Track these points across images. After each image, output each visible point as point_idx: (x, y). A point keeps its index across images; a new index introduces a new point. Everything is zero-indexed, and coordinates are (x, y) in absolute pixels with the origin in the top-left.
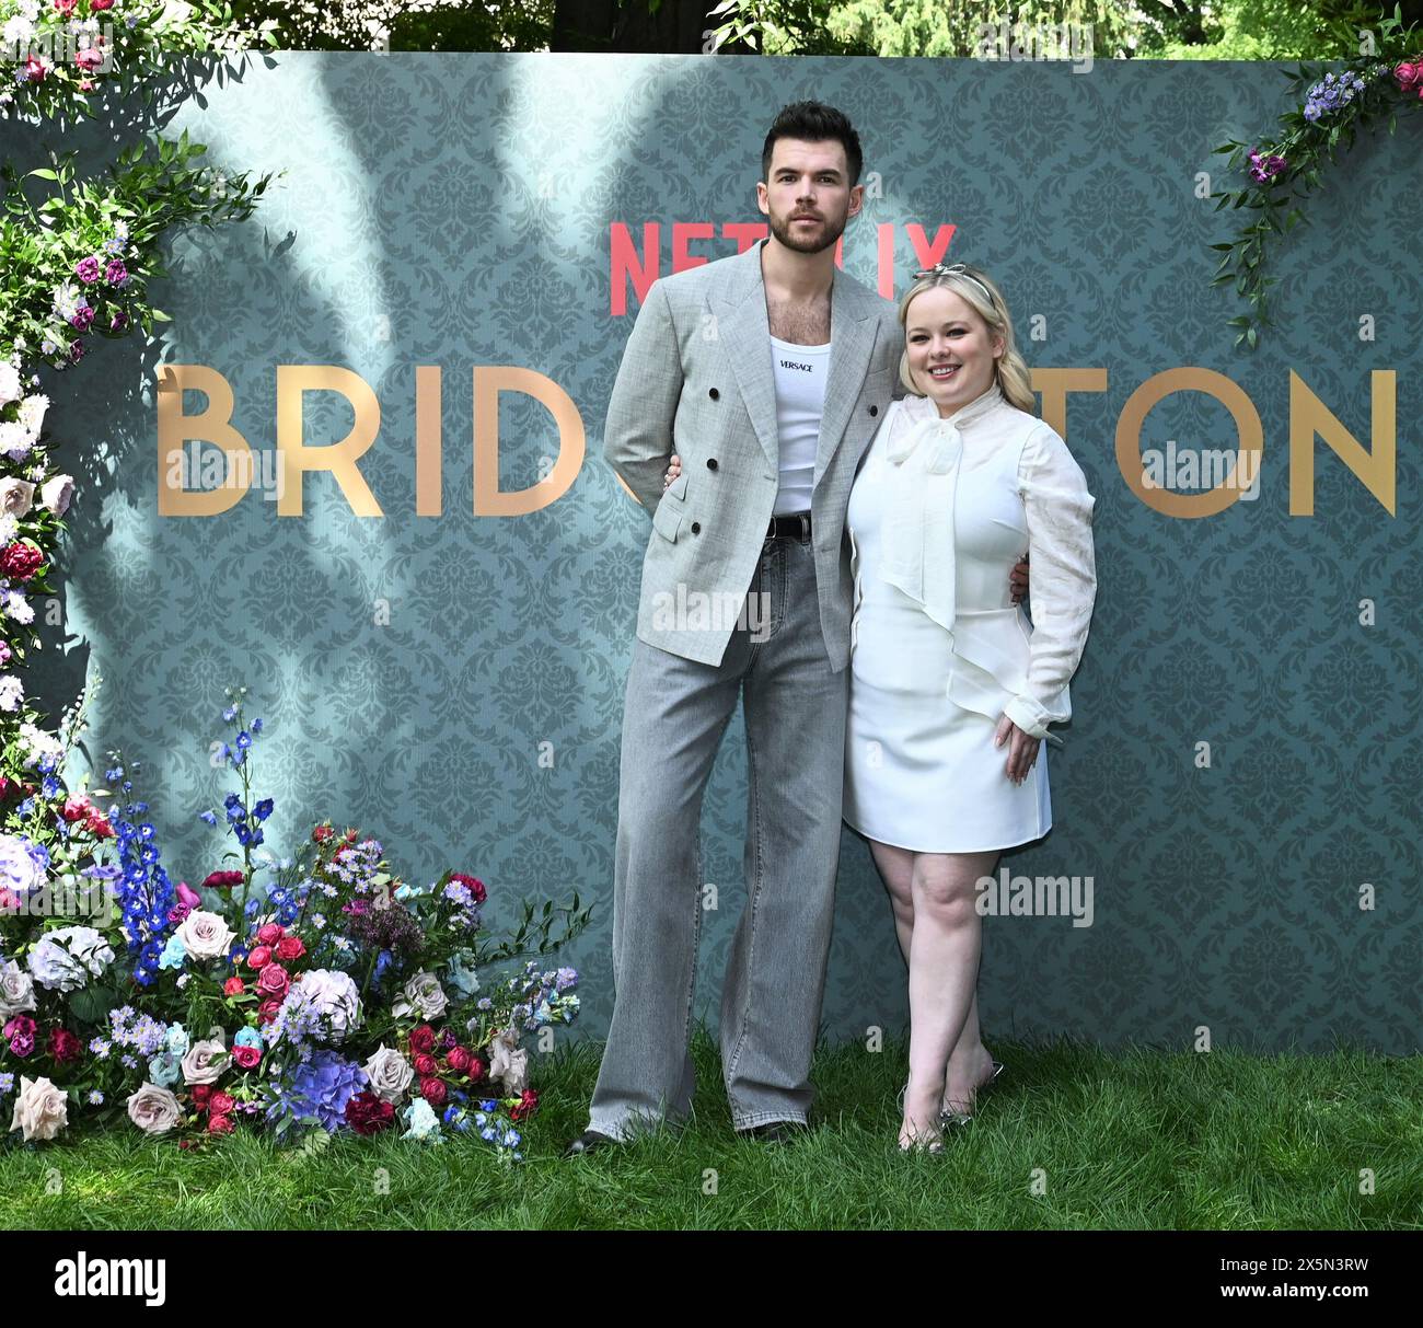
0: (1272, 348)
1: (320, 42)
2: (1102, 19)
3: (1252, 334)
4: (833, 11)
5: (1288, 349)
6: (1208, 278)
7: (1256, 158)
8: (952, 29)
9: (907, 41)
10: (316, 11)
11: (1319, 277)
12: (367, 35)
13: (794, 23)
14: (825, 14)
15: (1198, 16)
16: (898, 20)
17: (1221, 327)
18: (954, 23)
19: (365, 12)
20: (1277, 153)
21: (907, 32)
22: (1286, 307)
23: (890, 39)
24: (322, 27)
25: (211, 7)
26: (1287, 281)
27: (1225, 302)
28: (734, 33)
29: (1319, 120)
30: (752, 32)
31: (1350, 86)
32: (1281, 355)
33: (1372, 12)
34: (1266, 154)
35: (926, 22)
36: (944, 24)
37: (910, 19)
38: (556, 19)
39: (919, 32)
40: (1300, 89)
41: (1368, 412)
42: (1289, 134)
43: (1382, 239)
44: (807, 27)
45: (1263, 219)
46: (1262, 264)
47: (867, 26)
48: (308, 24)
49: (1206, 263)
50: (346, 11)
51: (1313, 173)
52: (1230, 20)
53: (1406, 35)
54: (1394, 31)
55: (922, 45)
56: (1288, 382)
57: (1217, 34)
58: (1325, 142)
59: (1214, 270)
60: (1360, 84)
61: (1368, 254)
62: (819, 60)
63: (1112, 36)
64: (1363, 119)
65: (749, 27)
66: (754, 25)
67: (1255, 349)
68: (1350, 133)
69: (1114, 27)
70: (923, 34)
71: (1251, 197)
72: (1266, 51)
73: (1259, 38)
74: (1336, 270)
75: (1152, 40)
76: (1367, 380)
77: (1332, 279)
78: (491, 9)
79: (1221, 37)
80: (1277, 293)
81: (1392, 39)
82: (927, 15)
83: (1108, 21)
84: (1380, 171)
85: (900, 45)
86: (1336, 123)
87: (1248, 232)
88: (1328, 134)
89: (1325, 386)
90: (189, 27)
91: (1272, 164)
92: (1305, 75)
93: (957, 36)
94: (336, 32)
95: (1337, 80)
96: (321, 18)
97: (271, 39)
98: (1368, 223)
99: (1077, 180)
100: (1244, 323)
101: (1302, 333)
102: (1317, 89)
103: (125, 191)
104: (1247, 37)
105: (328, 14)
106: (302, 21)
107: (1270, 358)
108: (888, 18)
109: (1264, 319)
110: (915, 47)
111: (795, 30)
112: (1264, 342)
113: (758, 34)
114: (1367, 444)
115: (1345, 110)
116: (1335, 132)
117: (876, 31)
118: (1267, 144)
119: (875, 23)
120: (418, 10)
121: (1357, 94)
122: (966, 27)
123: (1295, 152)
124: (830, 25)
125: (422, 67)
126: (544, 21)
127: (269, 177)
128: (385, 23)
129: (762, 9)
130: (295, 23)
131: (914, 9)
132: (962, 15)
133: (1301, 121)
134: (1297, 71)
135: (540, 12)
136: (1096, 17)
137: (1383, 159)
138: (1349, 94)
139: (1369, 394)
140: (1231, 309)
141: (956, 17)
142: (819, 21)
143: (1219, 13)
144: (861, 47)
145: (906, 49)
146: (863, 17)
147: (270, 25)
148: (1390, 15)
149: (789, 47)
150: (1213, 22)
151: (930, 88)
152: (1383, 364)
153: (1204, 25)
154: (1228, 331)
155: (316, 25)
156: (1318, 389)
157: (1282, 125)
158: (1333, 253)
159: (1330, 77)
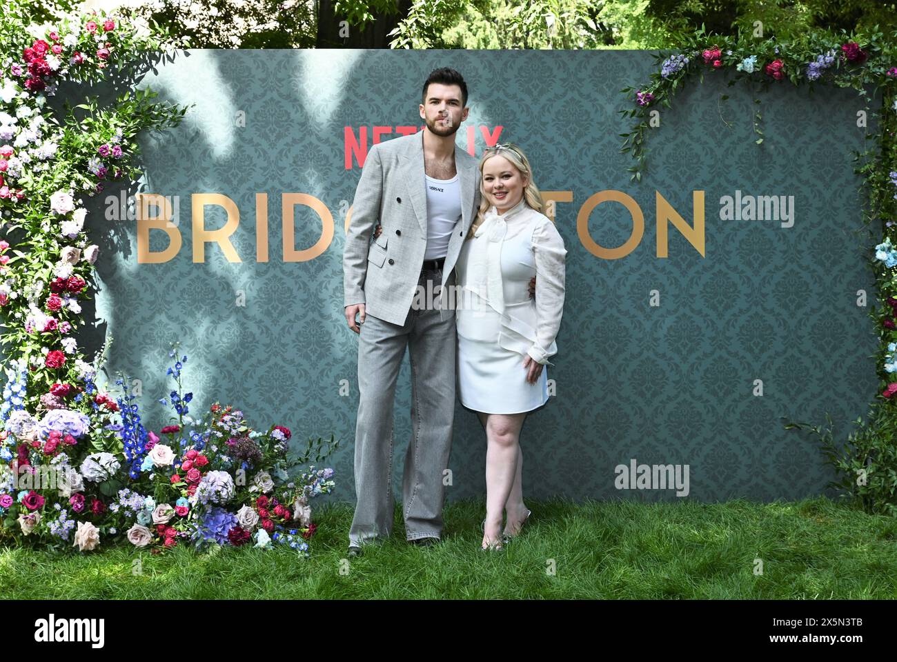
0: (649, 181)
1: (209, 46)
2: (567, 34)
3: (638, 175)
4: (445, 31)
5: (655, 181)
6: (618, 150)
7: (640, 94)
8: (499, 39)
9: (479, 44)
10: (207, 32)
11: (669, 148)
12: (231, 43)
13: (427, 36)
14: (441, 32)
15: (611, 32)
16: (475, 35)
17: (624, 172)
18: (500, 36)
19: (230, 33)
20: (649, 92)
21: (479, 40)
22: (654, 162)
23: (471, 43)
24: (211, 40)
25: (159, 29)
26: (654, 150)
27: (626, 160)
28: (399, 43)
29: (669, 77)
30: (407, 43)
31: (682, 61)
32: (652, 184)
33: (691, 29)
34: (644, 92)
35: (487, 36)
36: (496, 36)
37: (480, 34)
38: (318, 35)
39: (484, 40)
40: (659, 63)
41: (692, 210)
42: (655, 83)
43: (698, 131)
44: (433, 37)
45: (643, 122)
46: (643, 143)
47: (460, 38)
48: (204, 38)
49: (617, 142)
50: (221, 33)
51: (666, 101)
52: (626, 34)
53: (708, 38)
54: (702, 36)
55: (486, 46)
56: (655, 197)
57: (621, 40)
58: (671, 86)
59: (621, 145)
60: (687, 60)
61: (691, 138)
62: (439, 51)
63: (572, 41)
64: (688, 76)
65: (406, 40)
66: (408, 40)
67: (640, 182)
68: (682, 82)
69: (573, 38)
70: (486, 41)
71: (637, 112)
72: (643, 47)
73: (640, 42)
74: (677, 145)
75: (590, 42)
76: (691, 194)
77: (675, 149)
78: (288, 30)
79: (622, 42)
80: (650, 156)
81: (701, 39)
82: (487, 32)
83: (570, 34)
84: (697, 100)
85: (476, 46)
86: (676, 78)
87: (636, 128)
88: (672, 83)
89: (672, 198)
90: (149, 39)
91: (647, 97)
92: (662, 56)
93: (502, 42)
94: (217, 42)
95: (676, 58)
96: (210, 35)
97: (187, 44)
98: (691, 124)
99: (559, 105)
100: (635, 171)
101: (661, 174)
102: (667, 62)
103: (120, 114)
104: (634, 42)
105: (213, 34)
106: (201, 37)
107: (647, 186)
108: (470, 34)
109: (645, 168)
110: (482, 47)
111: (427, 39)
112: (644, 179)
113: (410, 44)
114: (692, 225)
115: (680, 72)
116: (676, 82)
117: (464, 40)
118: (645, 88)
119: (464, 36)
120: (255, 31)
121: (685, 65)
122: (505, 38)
123: (657, 91)
124: (443, 37)
125: (257, 56)
126: (312, 36)
127: (187, 107)
128: (239, 37)
129: (412, 32)
130: (198, 38)
131: (482, 30)
132: (503, 33)
133: (660, 77)
134: (658, 55)
135: (310, 32)
136: (564, 33)
137: (697, 95)
138: (682, 65)
139: (692, 202)
140: (629, 164)
141: (500, 34)
142: (438, 35)
143: (621, 30)
144: (458, 46)
145: (479, 47)
146: (459, 34)
147: (186, 38)
148: (700, 28)
149: (424, 48)
150: (618, 35)
151: (491, 64)
152: (698, 188)
153: (614, 36)
154: (627, 174)
155: (208, 39)
156: (669, 199)
157: (652, 79)
158: (675, 138)
159: (673, 57)
